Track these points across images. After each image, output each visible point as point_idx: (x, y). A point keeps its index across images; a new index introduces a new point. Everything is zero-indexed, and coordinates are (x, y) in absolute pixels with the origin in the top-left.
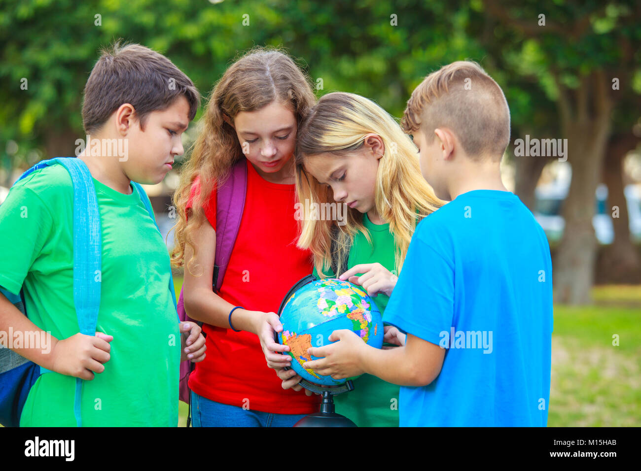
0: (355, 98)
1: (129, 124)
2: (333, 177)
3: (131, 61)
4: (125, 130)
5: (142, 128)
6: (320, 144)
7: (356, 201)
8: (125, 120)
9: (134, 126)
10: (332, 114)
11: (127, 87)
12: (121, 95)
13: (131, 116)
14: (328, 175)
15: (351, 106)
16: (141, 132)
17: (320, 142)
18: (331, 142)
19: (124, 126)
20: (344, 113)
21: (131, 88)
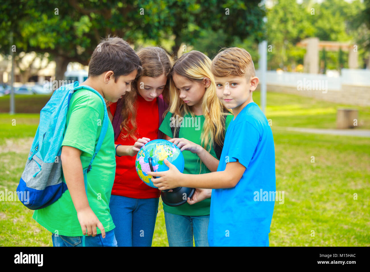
0: (206, 58)
1: (110, 78)
2: (184, 88)
3: (117, 52)
4: (108, 81)
5: (116, 81)
6: (185, 72)
7: (189, 101)
8: (109, 77)
9: (112, 80)
10: (195, 62)
11: (113, 64)
12: (109, 67)
13: (112, 75)
14: (182, 86)
15: (204, 61)
16: (115, 83)
17: (185, 71)
18: (190, 73)
19: (107, 80)
20: (200, 63)
21: (114, 64)
